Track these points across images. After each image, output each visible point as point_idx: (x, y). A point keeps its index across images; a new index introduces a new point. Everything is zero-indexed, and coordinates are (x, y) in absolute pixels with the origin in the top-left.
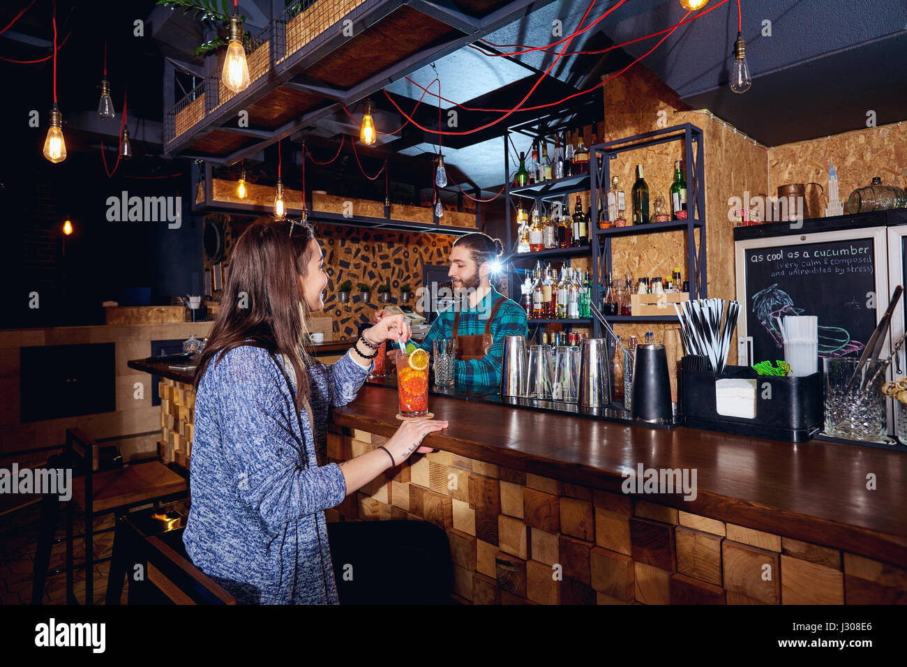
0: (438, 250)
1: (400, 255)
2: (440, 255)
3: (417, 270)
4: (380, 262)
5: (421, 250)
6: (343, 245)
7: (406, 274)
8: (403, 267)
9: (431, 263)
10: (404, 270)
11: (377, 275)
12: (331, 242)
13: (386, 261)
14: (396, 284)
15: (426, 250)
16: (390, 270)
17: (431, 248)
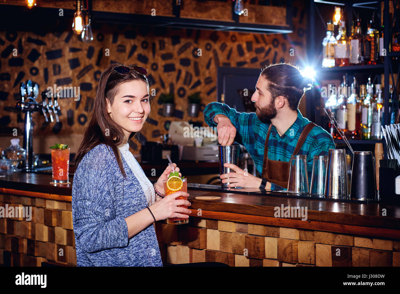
0: (240, 48)
1: (188, 54)
2: (241, 53)
3: (210, 73)
4: (161, 63)
5: (216, 46)
6: (115, 41)
7: (195, 79)
8: (191, 69)
9: (229, 64)
10: (193, 74)
11: (157, 80)
12: (100, 37)
13: (169, 62)
14: (182, 93)
15: (223, 47)
16: (174, 74)
17: (230, 44)
